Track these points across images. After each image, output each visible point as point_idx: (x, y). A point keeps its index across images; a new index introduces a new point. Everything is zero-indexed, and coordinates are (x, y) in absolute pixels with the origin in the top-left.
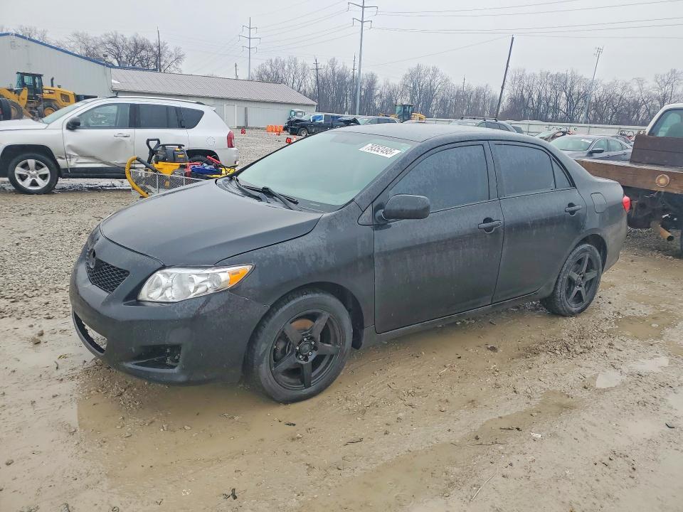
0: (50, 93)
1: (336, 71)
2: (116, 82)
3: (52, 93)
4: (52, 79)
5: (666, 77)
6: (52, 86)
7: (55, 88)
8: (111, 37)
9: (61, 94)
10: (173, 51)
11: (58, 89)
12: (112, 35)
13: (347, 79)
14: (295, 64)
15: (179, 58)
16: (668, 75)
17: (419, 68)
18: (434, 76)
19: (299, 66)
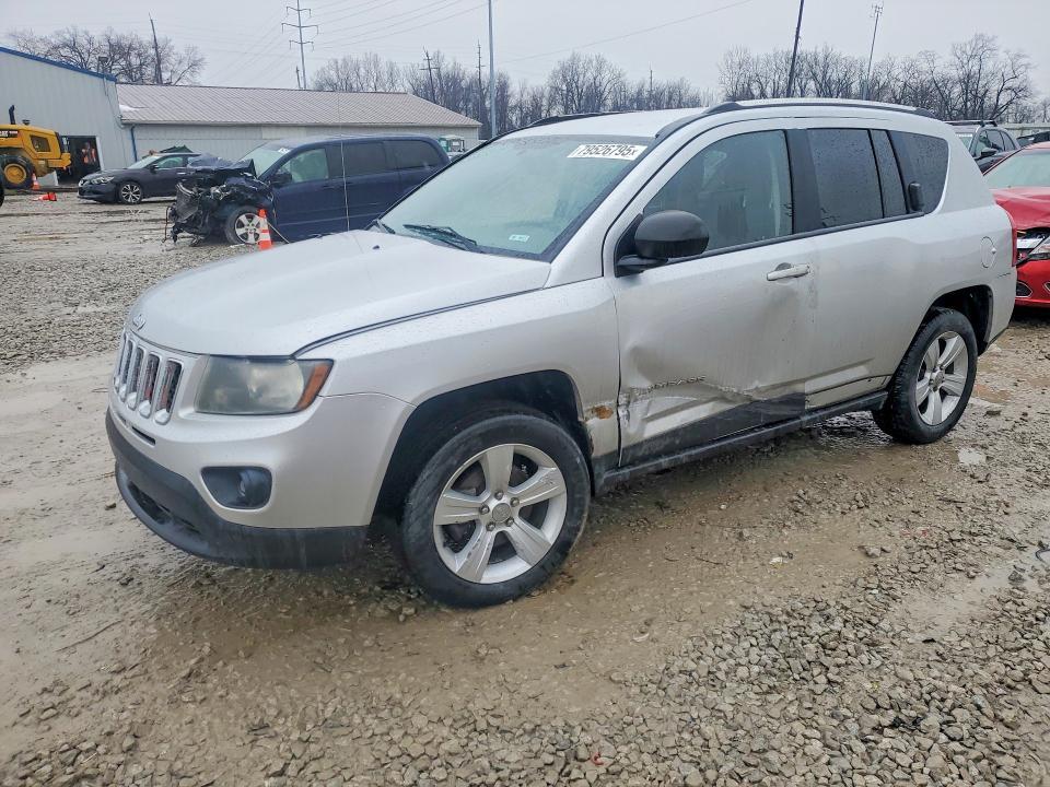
0: (10, 136)
1: (443, 72)
2: (127, 108)
3: (15, 136)
4: (12, 110)
5: (968, 47)
6: (13, 122)
7: (19, 125)
8: (67, 36)
9: (32, 137)
10: (183, 53)
11: (24, 127)
12: (69, 32)
13: (463, 84)
14: (376, 64)
15: (194, 65)
16: (970, 43)
17: (574, 59)
18: (599, 70)
19: (384, 67)
